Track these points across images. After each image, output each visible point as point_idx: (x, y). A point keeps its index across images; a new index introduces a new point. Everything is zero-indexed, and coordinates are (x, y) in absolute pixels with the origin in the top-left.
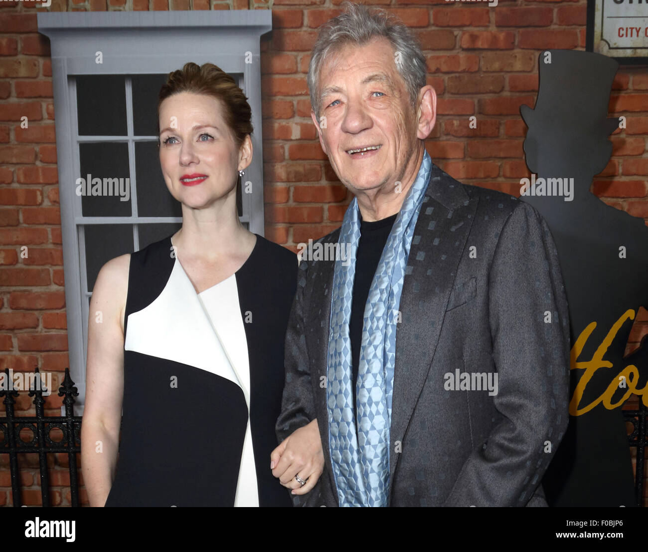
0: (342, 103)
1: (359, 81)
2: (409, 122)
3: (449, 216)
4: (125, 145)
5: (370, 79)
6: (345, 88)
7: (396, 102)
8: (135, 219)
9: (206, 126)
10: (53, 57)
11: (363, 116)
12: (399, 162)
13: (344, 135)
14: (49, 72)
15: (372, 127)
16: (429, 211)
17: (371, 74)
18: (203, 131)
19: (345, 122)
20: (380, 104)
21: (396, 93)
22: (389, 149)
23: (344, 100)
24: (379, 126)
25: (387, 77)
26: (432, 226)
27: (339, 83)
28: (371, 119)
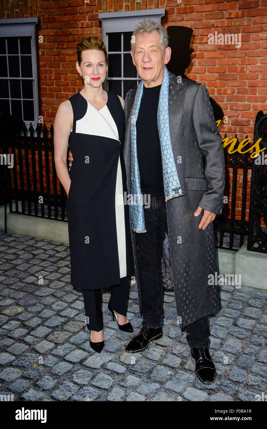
0: (142, 52)
1: (148, 46)
2: (162, 59)
3: (178, 89)
4: (120, 55)
5: (152, 46)
6: (144, 48)
7: (159, 53)
8: (122, 78)
9: (102, 62)
10: (102, 27)
11: (149, 58)
12: (158, 72)
13: (143, 63)
14: (101, 32)
15: (151, 61)
16: (171, 87)
17: (152, 45)
18: (100, 64)
19: (143, 58)
20: (154, 53)
21: (159, 50)
22: (156, 69)
23: (143, 51)
24: (153, 61)
25: (157, 45)
26: (173, 92)
27: (143, 46)
28: (151, 58)
